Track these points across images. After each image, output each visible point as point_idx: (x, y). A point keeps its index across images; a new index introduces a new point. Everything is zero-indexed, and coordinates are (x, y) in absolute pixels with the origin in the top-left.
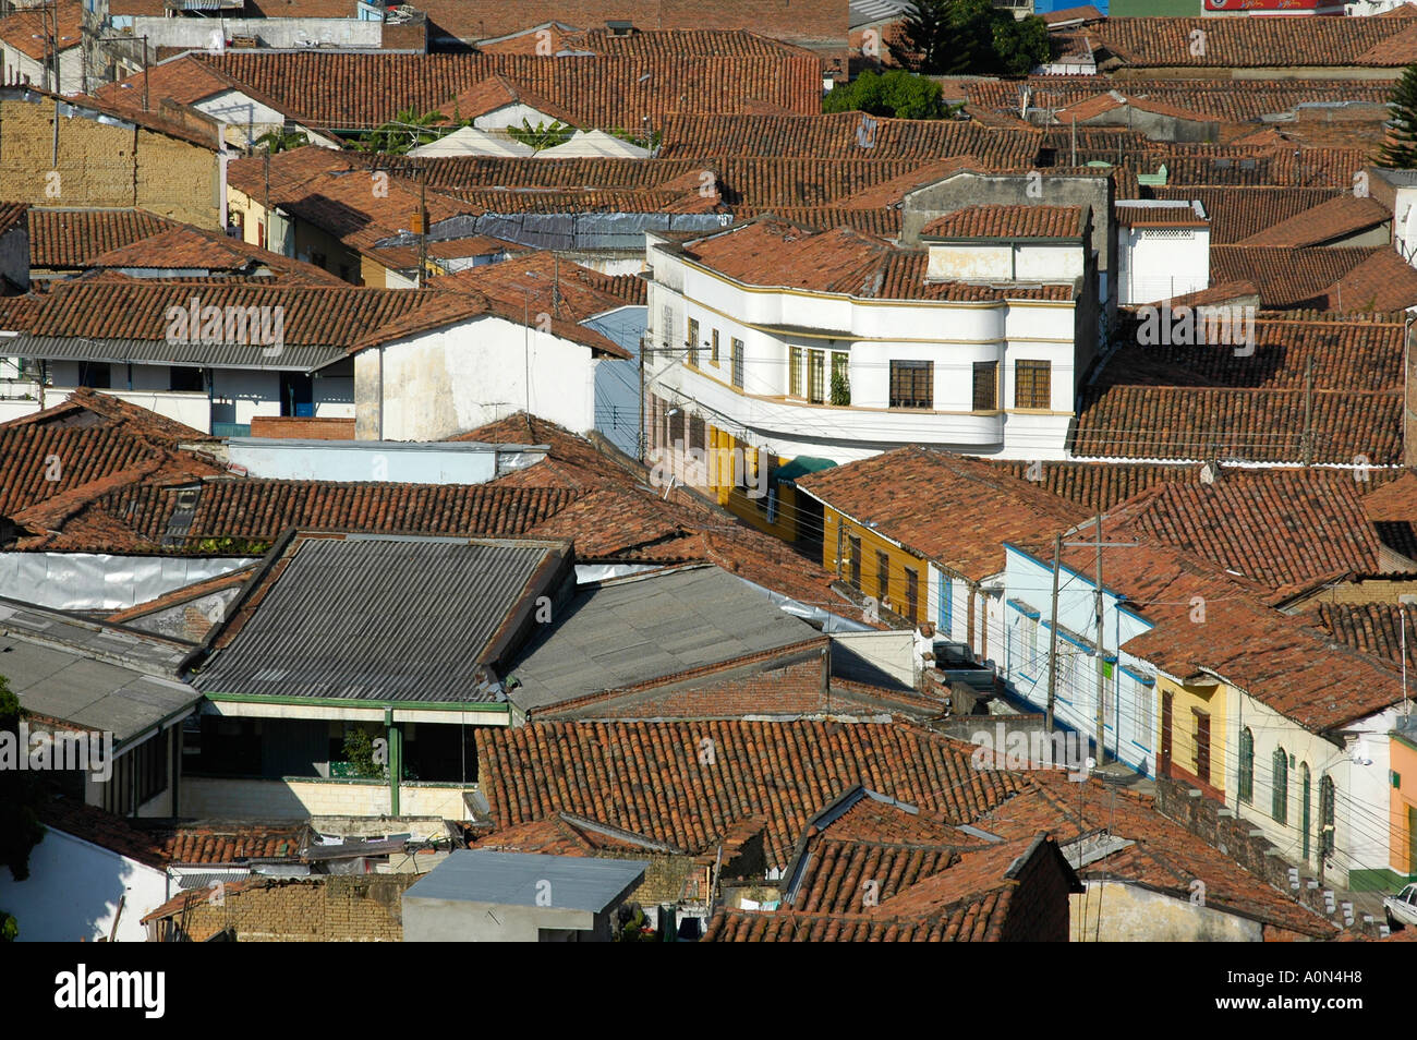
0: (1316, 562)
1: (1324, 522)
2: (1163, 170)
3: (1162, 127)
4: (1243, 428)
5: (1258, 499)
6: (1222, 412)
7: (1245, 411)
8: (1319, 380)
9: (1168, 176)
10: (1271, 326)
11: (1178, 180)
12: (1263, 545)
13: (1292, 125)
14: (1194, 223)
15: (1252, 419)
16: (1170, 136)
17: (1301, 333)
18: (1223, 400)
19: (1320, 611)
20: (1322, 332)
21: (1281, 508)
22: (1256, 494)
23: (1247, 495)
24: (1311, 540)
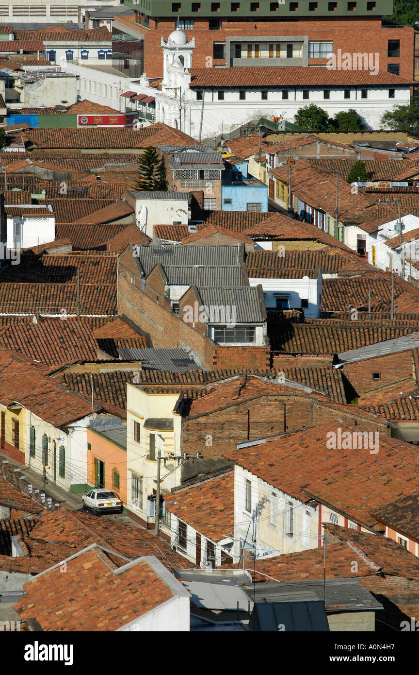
0: (72, 356)
1: (76, 339)
2: (44, 192)
3: (48, 174)
4: (54, 300)
5: (49, 330)
6: (46, 293)
7: (55, 293)
8: (90, 280)
9: (46, 195)
10: (71, 257)
11: (50, 197)
12: (50, 349)
13: (102, 173)
14: (48, 214)
15: (58, 296)
16: (51, 178)
17: (84, 260)
18: (46, 289)
19: (64, 377)
20: (92, 260)
21: (58, 334)
22: (48, 328)
23: (44, 328)
24: (70, 347)
